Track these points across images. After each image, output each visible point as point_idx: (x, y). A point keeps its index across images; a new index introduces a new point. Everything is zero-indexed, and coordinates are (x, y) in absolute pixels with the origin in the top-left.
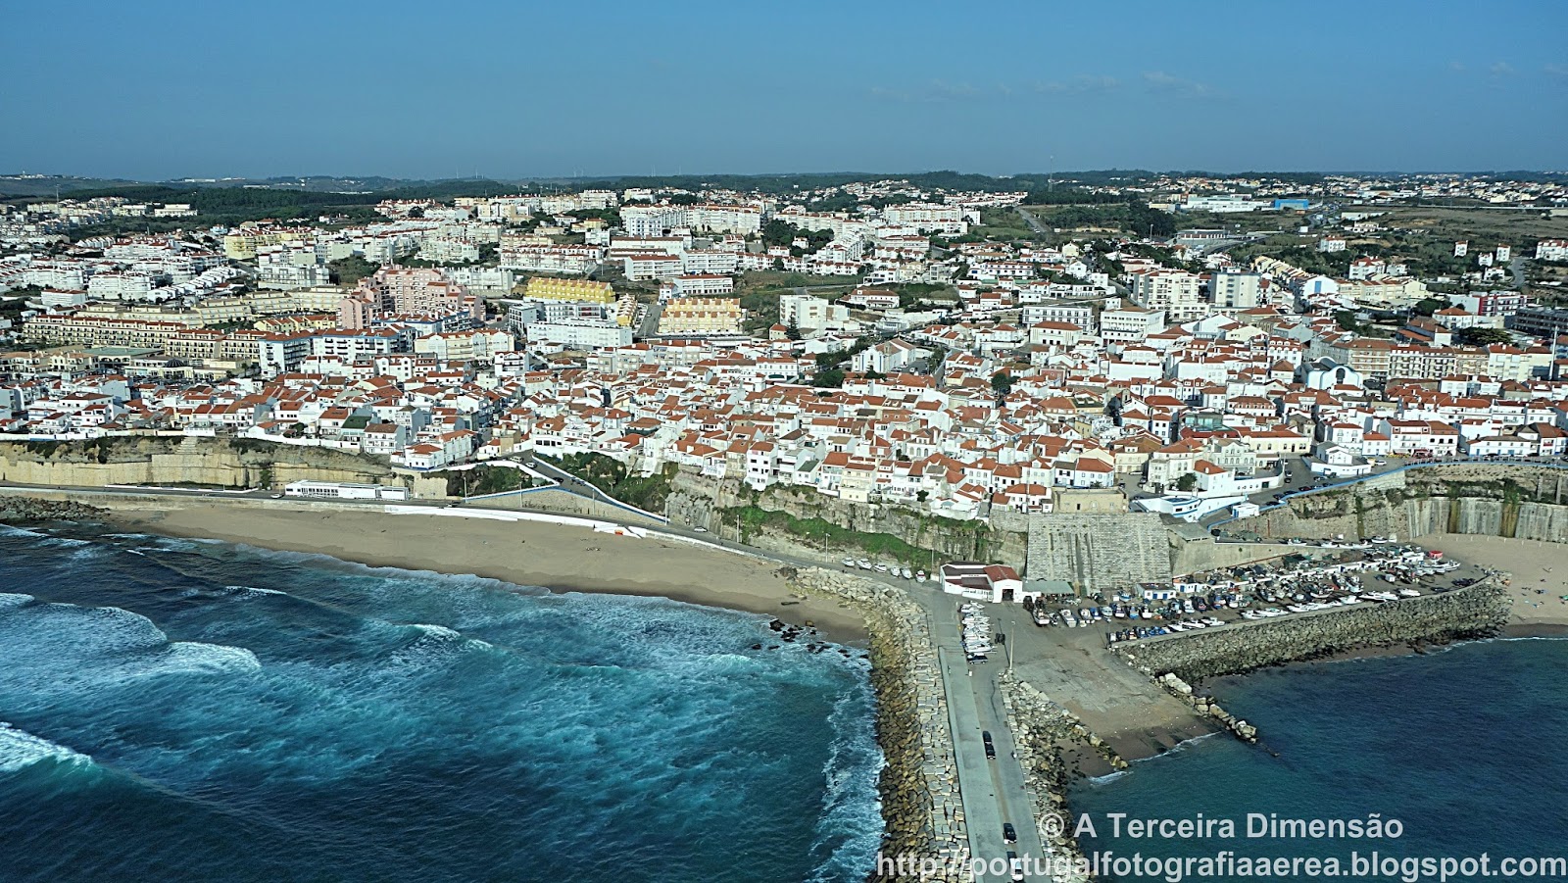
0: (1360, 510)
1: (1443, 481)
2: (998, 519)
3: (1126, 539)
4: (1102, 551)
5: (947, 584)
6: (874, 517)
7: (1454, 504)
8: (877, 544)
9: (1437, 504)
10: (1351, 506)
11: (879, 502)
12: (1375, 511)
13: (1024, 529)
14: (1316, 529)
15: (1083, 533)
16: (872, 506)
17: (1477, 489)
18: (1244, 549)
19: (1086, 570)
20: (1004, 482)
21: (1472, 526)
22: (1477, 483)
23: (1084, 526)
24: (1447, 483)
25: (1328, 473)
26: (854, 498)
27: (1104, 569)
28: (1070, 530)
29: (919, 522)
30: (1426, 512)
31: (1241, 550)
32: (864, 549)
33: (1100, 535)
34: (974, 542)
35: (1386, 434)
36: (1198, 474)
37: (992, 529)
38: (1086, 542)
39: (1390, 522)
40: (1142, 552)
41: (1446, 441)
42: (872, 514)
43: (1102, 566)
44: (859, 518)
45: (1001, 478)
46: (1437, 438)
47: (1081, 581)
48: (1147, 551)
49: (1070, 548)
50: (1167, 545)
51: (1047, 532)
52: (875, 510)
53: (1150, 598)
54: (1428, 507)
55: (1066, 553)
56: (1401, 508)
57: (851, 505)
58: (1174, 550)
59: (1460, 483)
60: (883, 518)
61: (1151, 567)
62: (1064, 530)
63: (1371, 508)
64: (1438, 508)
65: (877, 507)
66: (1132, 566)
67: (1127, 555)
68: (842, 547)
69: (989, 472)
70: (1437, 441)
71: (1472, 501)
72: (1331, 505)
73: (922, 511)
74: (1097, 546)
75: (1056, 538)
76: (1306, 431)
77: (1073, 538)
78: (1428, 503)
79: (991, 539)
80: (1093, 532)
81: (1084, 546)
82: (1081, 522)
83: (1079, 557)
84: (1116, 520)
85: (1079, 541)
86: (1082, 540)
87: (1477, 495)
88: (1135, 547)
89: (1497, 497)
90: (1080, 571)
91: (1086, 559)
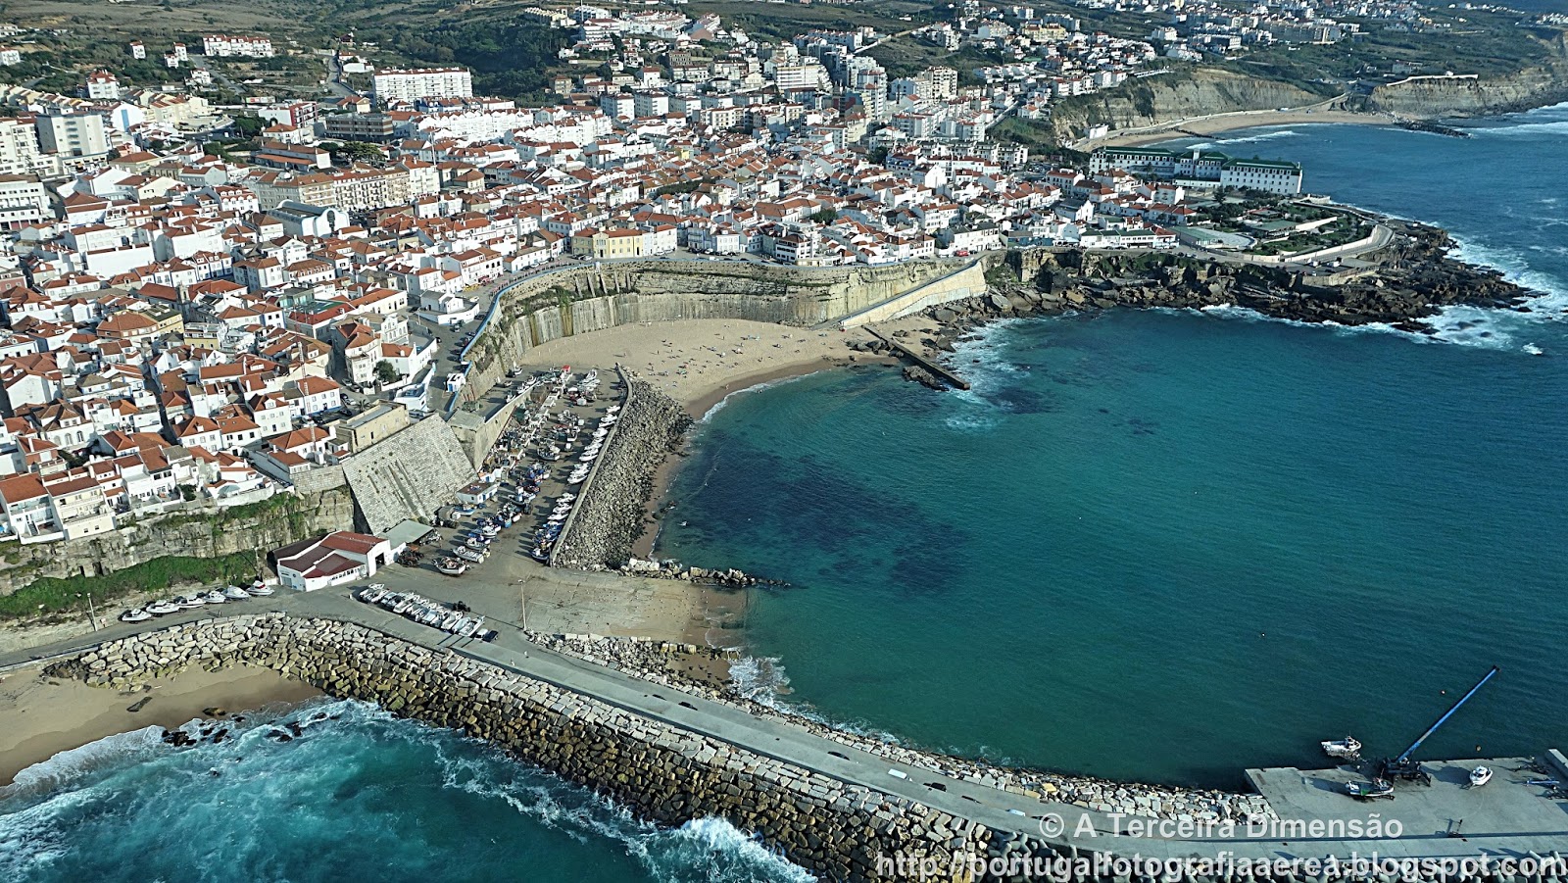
0: (497, 348)
1: (518, 302)
2: (303, 483)
3: (427, 451)
4: (416, 473)
5: (308, 582)
6: (132, 544)
7: (531, 319)
8: (157, 574)
9: (523, 323)
10: (493, 347)
11: (132, 522)
12: (502, 345)
13: (342, 482)
15: (393, 462)
16: (126, 531)
17: (540, 301)
19: (414, 500)
20: (240, 437)
21: (546, 335)
22: (537, 296)
23: (391, 454)
25: (454, 322)
26: (93, 531)
27: (427, 492)
28: (382, 463)
29: (209, 525)
30: (518, 333)
31: (496, 422)
32: (142, 591)
33: (406, 457)
34: (286, 521)
35: (456, 270)
36: (390, 360)
37: (301, 497)
38: (400, 471)
40: (445, 459)
41: (496, 264)
42: (127, 542)
43: (423, 488)
44: (111, 555)
45: (235, 435)
46: (490, 263)
47: (416, 513)
48: (447, 456)
49: (391, 483)
50: (459, 444)
51: (364, 475)
52: (132, 535)
53: (481, 501)
54: (520, 328)
55: (391, 490)
56: (510, 337)
57: (93, 542)
58: (467, 446)
59: (528, 300)
60: (147, 540)
61: (458, 469)
62: (377, 467)
64: (523, 327)
65: (133, 529)
66: (444, 476)
67: (436, 467)
68: (111, 601)
69: (217, 433)
70: (490, 266)
71: (540, 312)
72: (484, 351)
73: (206, 510)
74: (410, 469)
75: (376, 478)
76: (390, 285)
77: (389, 471)
78: (517, 326)
79: (303, 509)
80: (400, 456)
81: (400, 475)
82: (386, 451)
83: (402, 489)
84: (411, 436)
85: (394, 472)
86: (396, 469)
87: (542, 306)
88: (437, 457)
89: (554, 304)
90: (410, 503)
91: (408, 488)
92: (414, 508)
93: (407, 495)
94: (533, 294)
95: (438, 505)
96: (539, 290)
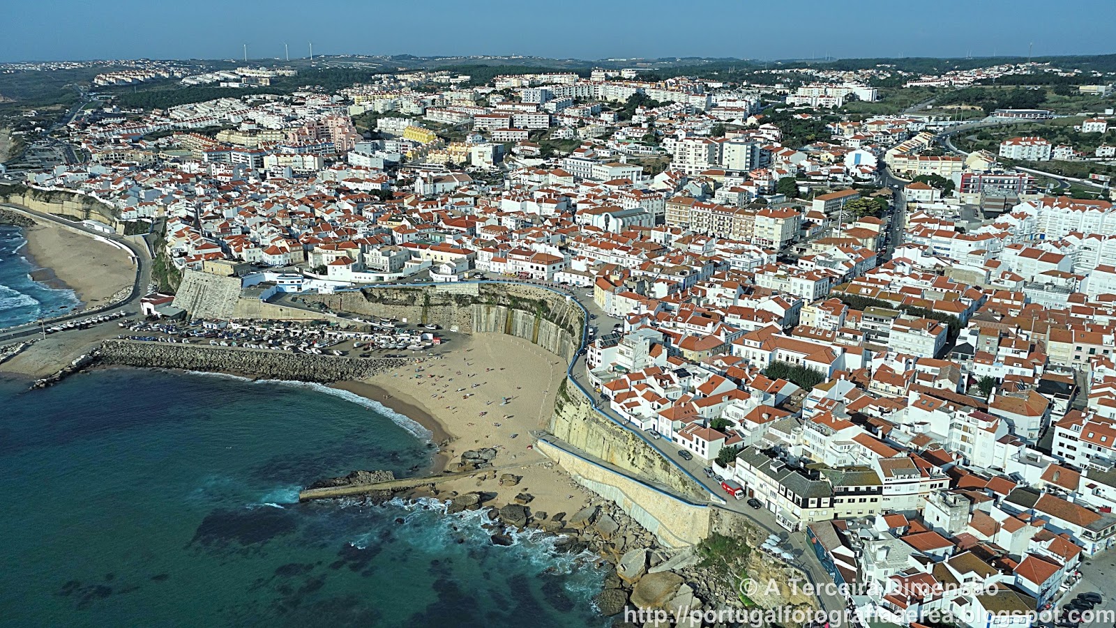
0: (427, 304)
1: (509, 295)
3: (221, 292)
4: (208, 296)
7: (510, 312)
9: (500, 311)
10: (421, 300)
12: (441, 307)
14: (382, 311)
15: (205, 285)
16: (170, 258)
17: (526, 304)
18: (284, 310)
19: (197, 306)
21: (519, 331)
22: (528, 301)
23: (207, 281)
24: (510, 297)
26: (168, 253)
27: (205, 307)
28: (200, 282)
30: (492, 316)
31: (281, 310)
33: (211, 288)
38: (204, 290)
39: (454, 317)
40: (225, 301)
41: (540, 269)
46: (535, 265)
47: (192, 311)
48: (227, 301)
49: (195, 292)
51: (189, 281)
54: (494, 313)
55: (193, 295)
56: (467, 309)
59: (520, 299)
61: (225, 309)
62: (197, 282)
63: (437, 305)
64: (500, 314)
66: (217, 307)
67: (218, 301)
70: (535, 268)
71: (520, 312)
72: (404, 297)
74: (207, 293)
75: (192, 286)
77: (199, 287)
78: (493, 310)
80: (209, 285)
81: (202, 292)
82: (206, 278)
83: (197, 298)
84: (221, 280)
85: (201, 289)
86: (202, 288)
87: (526, 309)
88: (223, 297)
89: (534, 312)
90: (195, 305)
91: (199, 299)
92: (193, 309)
93: (196, 301)
94: (527, 297)
95: (203, 317)
96: (533, 297)
